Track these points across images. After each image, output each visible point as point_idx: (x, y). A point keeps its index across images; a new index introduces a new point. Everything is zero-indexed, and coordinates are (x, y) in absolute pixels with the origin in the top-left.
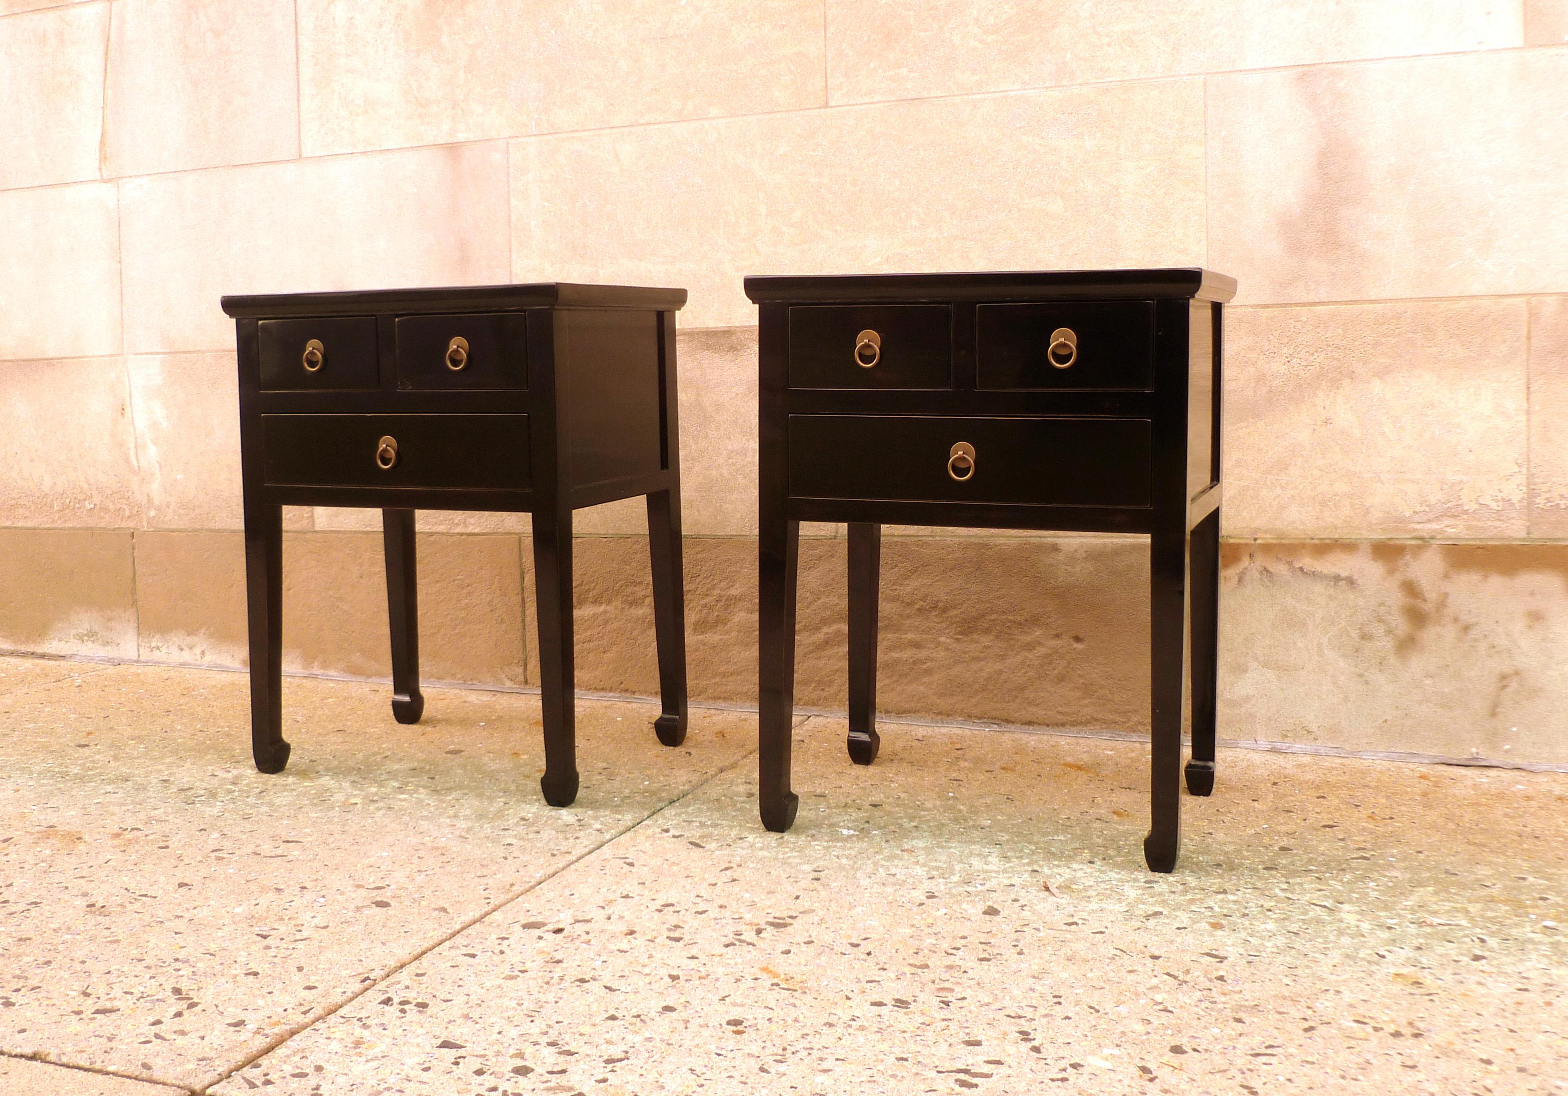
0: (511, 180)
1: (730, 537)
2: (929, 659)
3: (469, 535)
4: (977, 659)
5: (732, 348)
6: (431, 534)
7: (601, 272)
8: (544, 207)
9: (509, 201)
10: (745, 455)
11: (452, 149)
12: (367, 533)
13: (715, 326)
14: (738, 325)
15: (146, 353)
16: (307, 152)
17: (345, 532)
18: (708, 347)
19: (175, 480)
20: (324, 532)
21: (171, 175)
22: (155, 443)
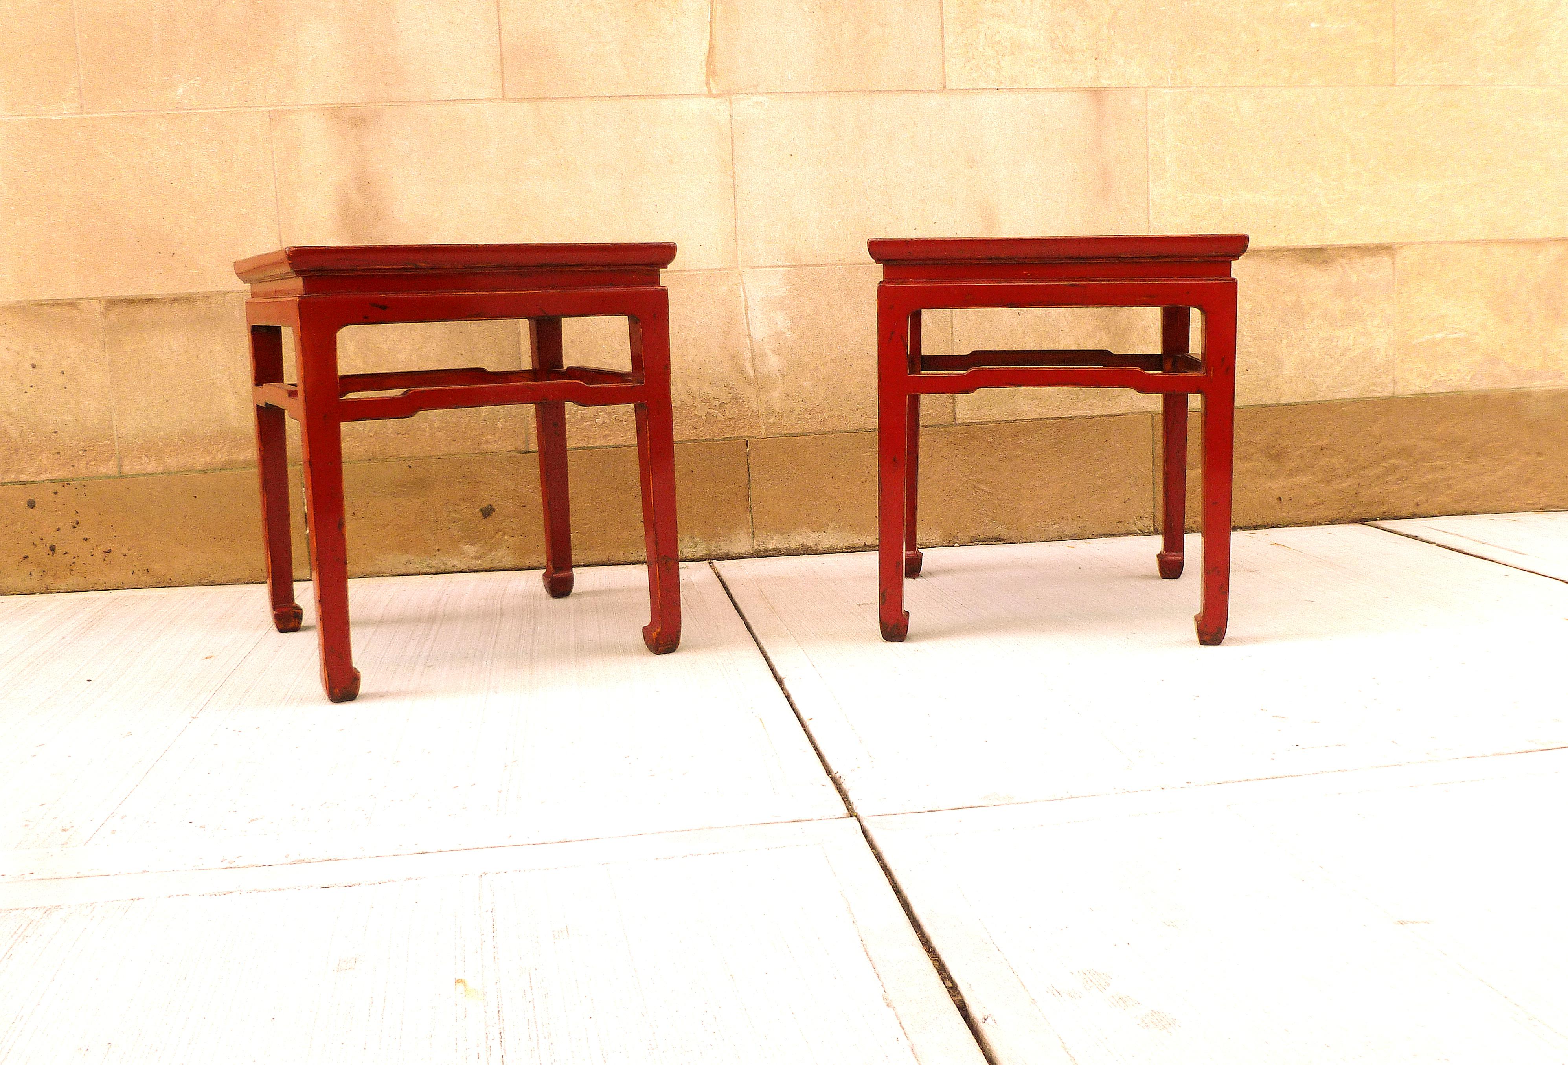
0: (1149, 122)
1: (1318, 403)
2: (1450, 478)
3: (1106, 416)
4: (1480, 474)
5: (1325, 262)
6: (1072, 418)
7: (1224, 201)
8: (1177, 146)
9: (1148, 139)
10: (1332, 341)
11: (1097, 94)
12: (1009, 422)
13: (1311, 244)
14: (1329, 244)
15: (766, 267)
16: (952, 84)
17: (987, 423)
18: (1307, 261)
19: (801, 387)
20: (966, 424)
21: (798, 95)
22: (775, 352)
